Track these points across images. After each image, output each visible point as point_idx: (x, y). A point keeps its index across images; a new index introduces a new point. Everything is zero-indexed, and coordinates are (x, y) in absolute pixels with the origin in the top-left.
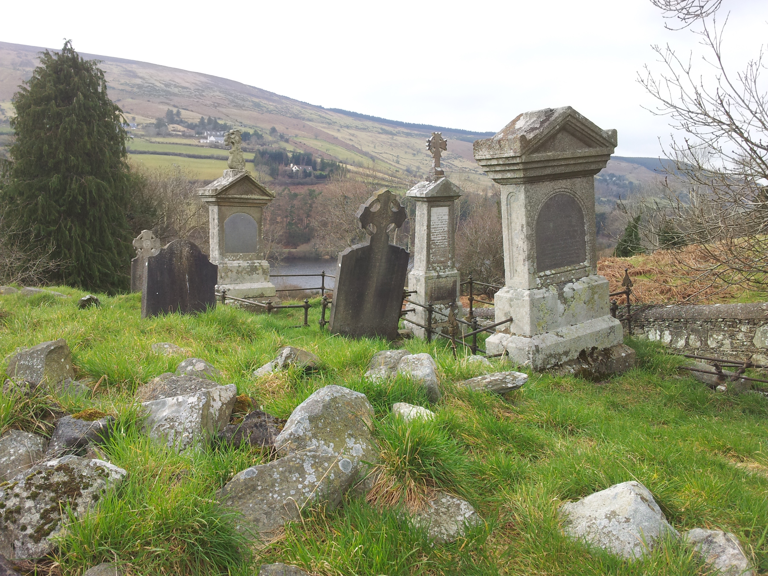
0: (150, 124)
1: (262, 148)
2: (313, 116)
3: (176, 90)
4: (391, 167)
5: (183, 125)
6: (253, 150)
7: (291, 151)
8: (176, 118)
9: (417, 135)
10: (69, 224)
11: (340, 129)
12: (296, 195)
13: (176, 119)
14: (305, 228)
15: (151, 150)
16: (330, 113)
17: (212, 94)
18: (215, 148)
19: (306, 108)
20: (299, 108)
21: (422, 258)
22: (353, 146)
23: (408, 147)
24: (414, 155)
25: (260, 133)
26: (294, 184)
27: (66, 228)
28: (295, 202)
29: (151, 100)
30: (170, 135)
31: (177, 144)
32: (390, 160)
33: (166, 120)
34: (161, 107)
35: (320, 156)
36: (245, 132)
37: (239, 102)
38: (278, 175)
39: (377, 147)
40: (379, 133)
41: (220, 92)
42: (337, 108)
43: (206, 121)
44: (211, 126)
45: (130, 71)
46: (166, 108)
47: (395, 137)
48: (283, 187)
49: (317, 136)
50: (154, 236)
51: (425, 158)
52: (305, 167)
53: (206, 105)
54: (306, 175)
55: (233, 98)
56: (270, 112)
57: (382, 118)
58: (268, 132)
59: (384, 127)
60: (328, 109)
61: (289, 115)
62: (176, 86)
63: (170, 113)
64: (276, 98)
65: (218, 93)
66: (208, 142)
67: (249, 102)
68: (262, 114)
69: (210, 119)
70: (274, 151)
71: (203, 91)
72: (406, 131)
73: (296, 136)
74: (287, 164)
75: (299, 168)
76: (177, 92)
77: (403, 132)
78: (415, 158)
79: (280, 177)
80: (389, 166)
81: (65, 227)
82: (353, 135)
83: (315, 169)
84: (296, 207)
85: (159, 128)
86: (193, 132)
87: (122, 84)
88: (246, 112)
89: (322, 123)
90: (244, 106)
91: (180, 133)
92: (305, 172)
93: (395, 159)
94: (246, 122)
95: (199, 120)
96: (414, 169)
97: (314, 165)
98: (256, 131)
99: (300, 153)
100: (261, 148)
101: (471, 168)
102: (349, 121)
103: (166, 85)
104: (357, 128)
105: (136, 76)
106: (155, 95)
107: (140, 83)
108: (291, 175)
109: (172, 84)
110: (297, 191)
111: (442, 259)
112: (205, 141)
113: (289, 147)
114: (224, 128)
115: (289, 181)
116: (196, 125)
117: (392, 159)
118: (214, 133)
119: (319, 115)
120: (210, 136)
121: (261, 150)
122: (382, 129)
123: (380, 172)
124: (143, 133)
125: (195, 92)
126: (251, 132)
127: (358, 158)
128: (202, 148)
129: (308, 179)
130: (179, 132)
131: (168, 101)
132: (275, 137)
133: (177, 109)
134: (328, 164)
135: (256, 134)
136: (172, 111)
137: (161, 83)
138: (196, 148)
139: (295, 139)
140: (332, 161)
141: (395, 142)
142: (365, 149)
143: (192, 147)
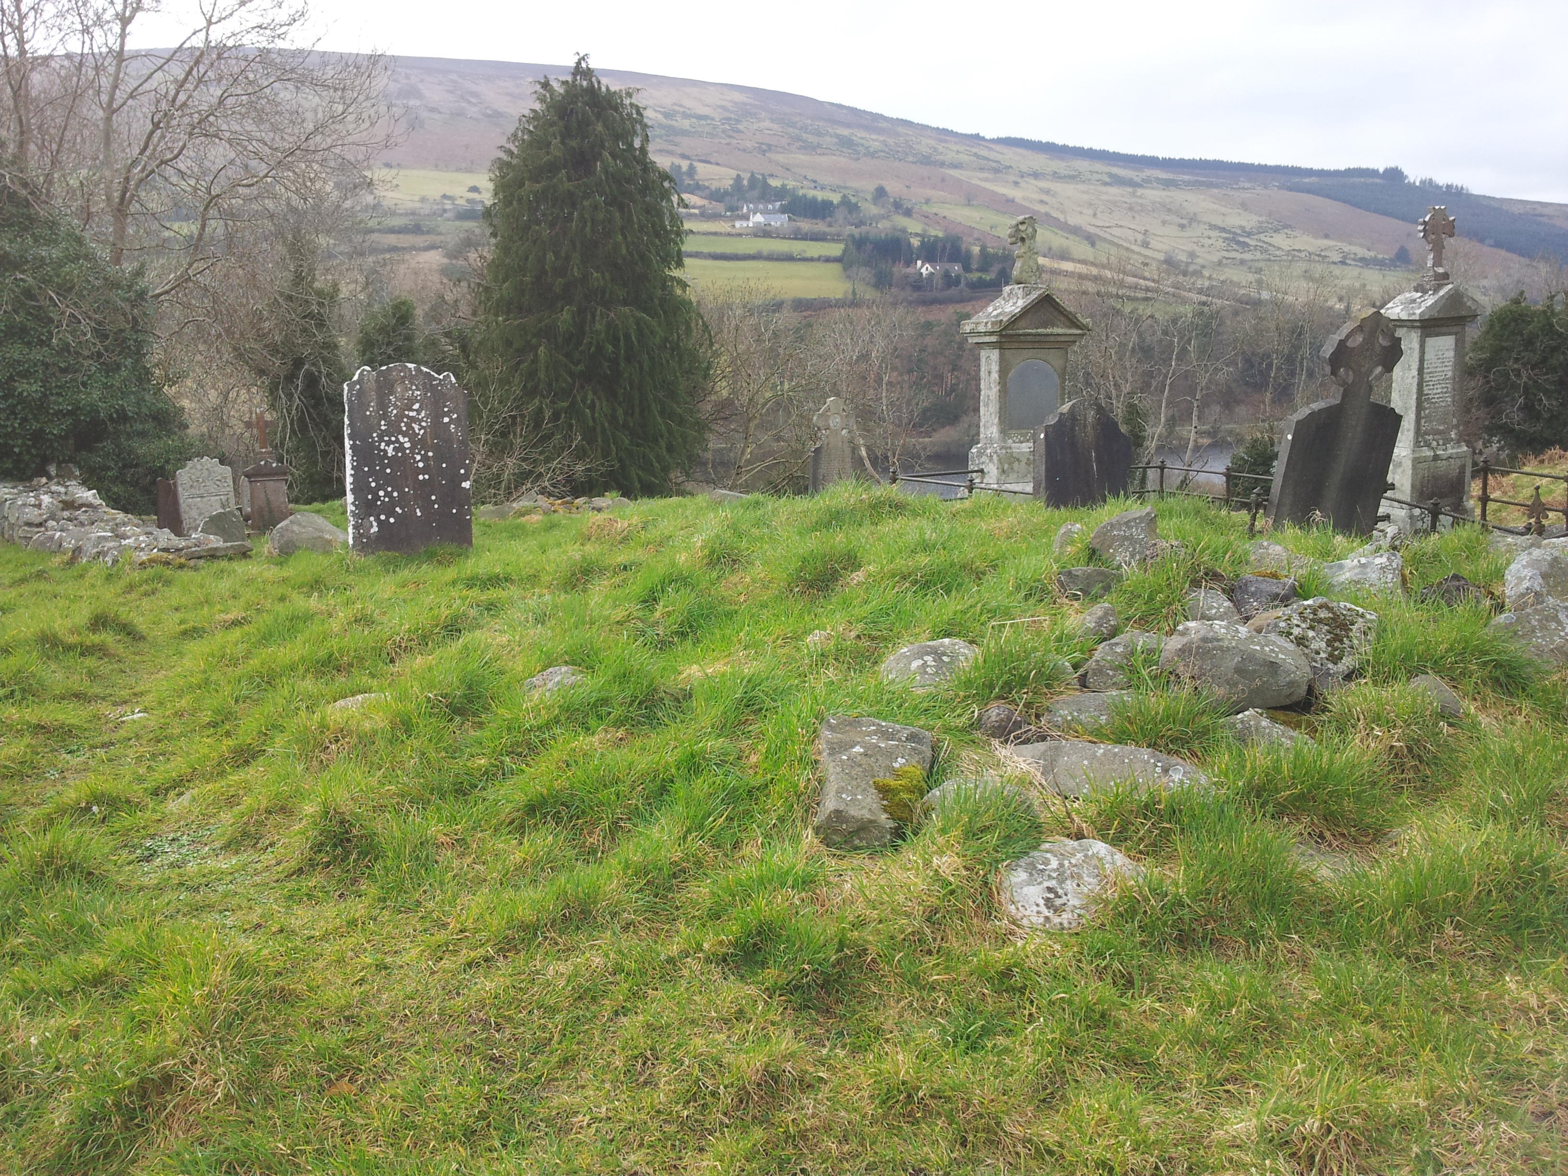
1: (858, 230)
2: (961, 156)
3: (686, 124)
4: (1131, 255)
5: (702, 193)
6: (839, 236)
7: (917, 235)
8: (687, 181)
9: (1188, 183)
10: (590, 396)
11: (1020, 180)
12: (929, 326)
14: (948, 394)
16: (998, 148)
17: (755, 127)
18: (764, 236)
19: (946, 141)
20: (932, 142)
22: (1047, 215)
23: (1169, 210)
24: (1182, 227)
25: (854, 200)
26: (924, 303)
27: (584, 404)
28: (930, 341)
32: (1128, 241)
35: (978, 239)
36: (823, 200)
37: (811, 138)
38: (891, 285)
39: (1099, 215)
40: (1106, 184)
41: (772, 121)
42: (1013, 136)
43: (745, 183)
44: (755, 193)
46: (667, 162)
47: (1140, 191)
48: (903, 310)
49: (971, 197)
51: (1206, 233)
52: (947, 266)
53: (744, 150)
54: (950, 281)
55: (797, 131)
56: (872, 155)
57: (1111, 151)
58: (869, 197)
59: (1115, 170)
60: (992, 141)
61: (911, 159)
62: (685, 116)
63: (674, 170)
64: (884, 125)
65: (767, 124)
66: (751, 225)
67: (831, 136)
68: (858, 159)
69: (753, 180)
70: (883, 236)
71: (738, 121)
72: (1163, 175)
73: (927, 201)
74: (910, 262)
75: (935, 269)
76: (688, 128)
77: (1158, 178)
78: (1183, 234)
79: (894, 290)
80: (1127, 254)
81: (584, 401)
82: (1047, 192)
83: (967, 268)
84: (930, 350)
86: (720, 207)
88: (823, 159)
89: (982, 169)
90: (819, 146)
91: (696, 211)
92: (946, 275)
93: (1140, 237)
94: (823, 179)
95: (731, 182)
96: (1183, 258)
97: (965, 259)
98: (844, 196)
99: (936, 236)
100: (856, 232)
101: (1311, 249)
102: (1039, 161)
103: (666, 115)
104: (1056, 176)
108: (918, 284)
109: (678, 112)
110: (931, 318)
112: (745, 225)
113: (913, 226)
114: (780, 193)
115: (912, 296)
116: (726, 193)
117: (1132, 239)
118: (761, 206)
119: (975, 155)
120: (755, 213)
121: (857, 236)
122: (1110, 175)
125: (723, 124)
126: (836, 198)
127: (1058, 241)
128: (739, 239)
129: (953, 291)
130: (694, 207)
131: (670, 148)
132: (883, 207)
133: (688, 162)
134: (995, 258)
135: (845, 202)
136: (679, 167)
137: (656, 111)
138: (728, 239)
139: (925, 208)
140: (1004, 249)
141: (1140, 201)
142: (1073, 220)
143: (720, 238)
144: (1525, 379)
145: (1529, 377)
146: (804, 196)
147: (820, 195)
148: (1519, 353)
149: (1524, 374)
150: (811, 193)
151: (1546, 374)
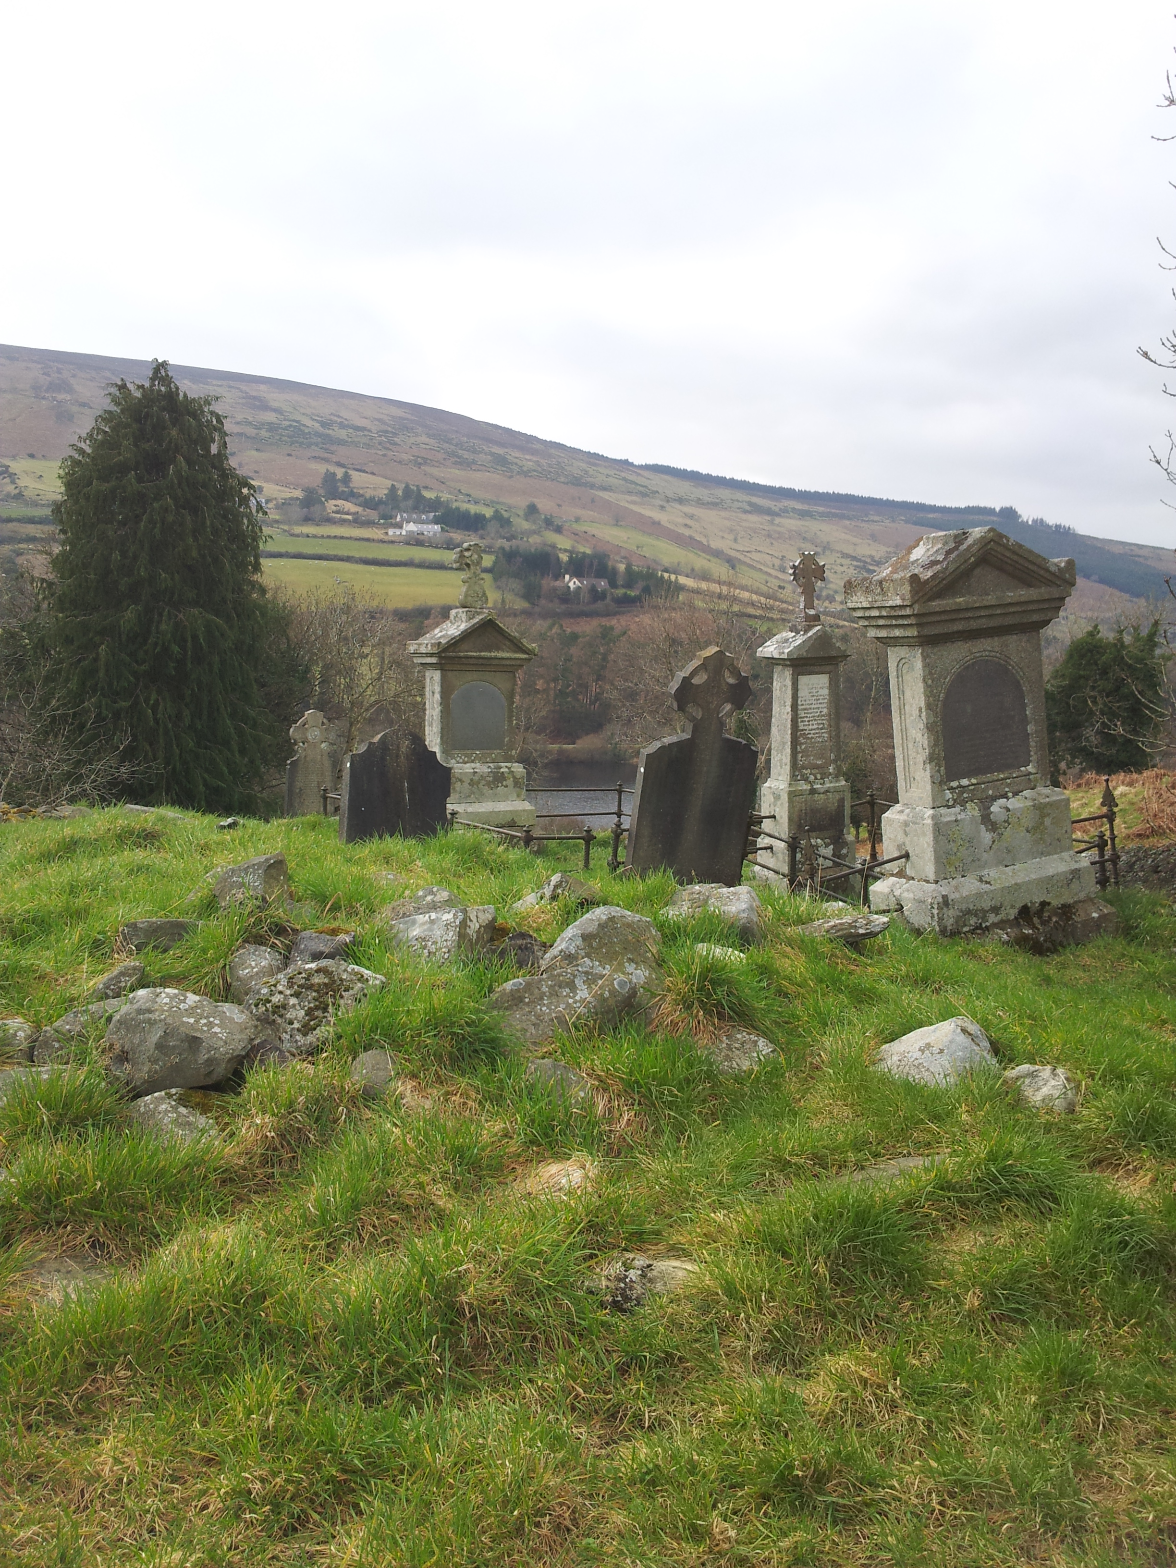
0: (291, 499)
1: (509, 544)
2: (610, 479)
3: (343, 434)
4: (769, 579)
5: (354, 500)
6: (490, 548)
7: (566, 551)
8: (342, 488)
9: (822, 515)
10: (154, 696)
11: (665, 504)
12: (574, 637)
13: (340, 489)
14: (593, 703)
15: (292, 550)
16: (646, 473)
17: (412, 440)
18: (416, 545)
19: (595, 465)
20: (584, 465)
21: (784, 760)
22: (691, 538)
23: (804, 539)
25: (506, 515)
26: (572, 615)
27: (147, 705)
28: (574, 651)
29: (293, 453)
30: (329, 521)
31: (342, 538)
32: (765, 565)
33: (321, 492)
34: (314, 466)
35: (625, 558)
36: (476, 514)
37: (466, 455)
38: (539, 597)
39: (740, 540)
40: (746, 512)
41: (429, 436)
42: (660, 463)
43: (400, 493)
44: (410, 503)
45: (255, 398)
46: (322, 468)
47: (777, 520)
48: (549, 621)
49: (619, 519)
50: (325, 721)
51: (839, 561)
52: (594, 581)
53: (400, 462)
54: (596, 596)
55: (452, 447)
56: (526, 474)
57: (751, 482)
58: (521, 513)
59: (755, 500)
60: (641, 467)
61: (563, 479)
62: (342, 426)
63: (330, 478)
64: (538, 446)
65: (424, 439)
66: (404, 533)
67: (486, 454)
68: (511, 477)
69: (407, 490)
70: (533, 550)
71: (395, 435)
72: (799, 506)
73: (577, 520)
74: (559, 576)
75: (582, 583)
76: (346, 438)
77: (794, 510)
79: (543, 602)
80: (765, 577)
81: (147, 701)
82: (691, 517)
83: (613, 584)
84: (575, 660)
85: (308, 508)
86: (373, 515)
87: (238, 423)
88: (478, 475)
89: (629, 493)
90: (474, 462)
91: (350, 517)
92: (593, 590)
93: (777, 562)
94: (477, 493)
95: (386, 492)
97: (611, 576)
98: (497, 511)
99: (584, 553)
100: (507, 545)
102: (684, 488)
103: (324, 424)
104: (700, 503)
105: (265, 407)
106: (301, 444)
107: (274, 420)
108: (566, 597)
109: (336, 422)
110: (577, 629)
111: (819, 762)
112: (398, 533)
113: (563, 542)
114: (435, 504)
115: (560, 608)
116: (381, 501)
117: (770, 564)
118: (414, 516)
119: (624, 479)
120: (408, 522)
121: (507, 548)
122: (750, 504)
123: (743, 588)
124: (277, 517)
125: (380, 436)
126: (488, 513)
127: (700, 562)
128: (391, 545)
129: (599, 605)
130: (348, 514)
131: (326, 455)
132: (534, 522)
133: (344, 470)
134: (639, 575)
135: (497, 516)
136: (334, 474)
137: (314, 420)
138: (381, 545)
139: (575, 526)
140: (649, 568)
141: (778, 529)
142: (716, 544)
143: (372, 544)
144: (1100, 706)
145: (1105, 705)
146: (458, 509)
147: (473, 509)
148: (1095, 681)
149: (1100, 701)
150: (464, 506)
151: (1118, 701)
